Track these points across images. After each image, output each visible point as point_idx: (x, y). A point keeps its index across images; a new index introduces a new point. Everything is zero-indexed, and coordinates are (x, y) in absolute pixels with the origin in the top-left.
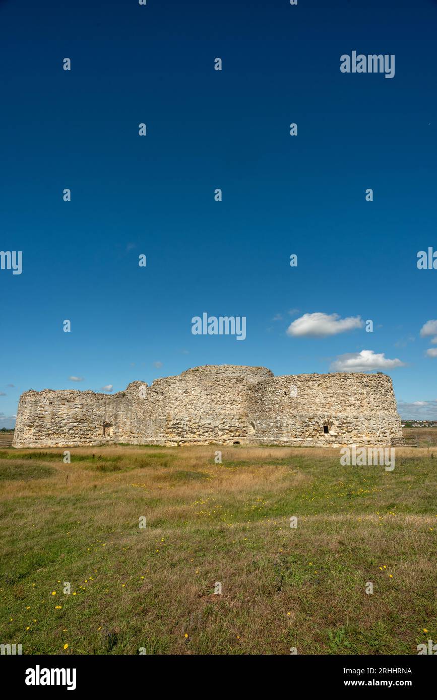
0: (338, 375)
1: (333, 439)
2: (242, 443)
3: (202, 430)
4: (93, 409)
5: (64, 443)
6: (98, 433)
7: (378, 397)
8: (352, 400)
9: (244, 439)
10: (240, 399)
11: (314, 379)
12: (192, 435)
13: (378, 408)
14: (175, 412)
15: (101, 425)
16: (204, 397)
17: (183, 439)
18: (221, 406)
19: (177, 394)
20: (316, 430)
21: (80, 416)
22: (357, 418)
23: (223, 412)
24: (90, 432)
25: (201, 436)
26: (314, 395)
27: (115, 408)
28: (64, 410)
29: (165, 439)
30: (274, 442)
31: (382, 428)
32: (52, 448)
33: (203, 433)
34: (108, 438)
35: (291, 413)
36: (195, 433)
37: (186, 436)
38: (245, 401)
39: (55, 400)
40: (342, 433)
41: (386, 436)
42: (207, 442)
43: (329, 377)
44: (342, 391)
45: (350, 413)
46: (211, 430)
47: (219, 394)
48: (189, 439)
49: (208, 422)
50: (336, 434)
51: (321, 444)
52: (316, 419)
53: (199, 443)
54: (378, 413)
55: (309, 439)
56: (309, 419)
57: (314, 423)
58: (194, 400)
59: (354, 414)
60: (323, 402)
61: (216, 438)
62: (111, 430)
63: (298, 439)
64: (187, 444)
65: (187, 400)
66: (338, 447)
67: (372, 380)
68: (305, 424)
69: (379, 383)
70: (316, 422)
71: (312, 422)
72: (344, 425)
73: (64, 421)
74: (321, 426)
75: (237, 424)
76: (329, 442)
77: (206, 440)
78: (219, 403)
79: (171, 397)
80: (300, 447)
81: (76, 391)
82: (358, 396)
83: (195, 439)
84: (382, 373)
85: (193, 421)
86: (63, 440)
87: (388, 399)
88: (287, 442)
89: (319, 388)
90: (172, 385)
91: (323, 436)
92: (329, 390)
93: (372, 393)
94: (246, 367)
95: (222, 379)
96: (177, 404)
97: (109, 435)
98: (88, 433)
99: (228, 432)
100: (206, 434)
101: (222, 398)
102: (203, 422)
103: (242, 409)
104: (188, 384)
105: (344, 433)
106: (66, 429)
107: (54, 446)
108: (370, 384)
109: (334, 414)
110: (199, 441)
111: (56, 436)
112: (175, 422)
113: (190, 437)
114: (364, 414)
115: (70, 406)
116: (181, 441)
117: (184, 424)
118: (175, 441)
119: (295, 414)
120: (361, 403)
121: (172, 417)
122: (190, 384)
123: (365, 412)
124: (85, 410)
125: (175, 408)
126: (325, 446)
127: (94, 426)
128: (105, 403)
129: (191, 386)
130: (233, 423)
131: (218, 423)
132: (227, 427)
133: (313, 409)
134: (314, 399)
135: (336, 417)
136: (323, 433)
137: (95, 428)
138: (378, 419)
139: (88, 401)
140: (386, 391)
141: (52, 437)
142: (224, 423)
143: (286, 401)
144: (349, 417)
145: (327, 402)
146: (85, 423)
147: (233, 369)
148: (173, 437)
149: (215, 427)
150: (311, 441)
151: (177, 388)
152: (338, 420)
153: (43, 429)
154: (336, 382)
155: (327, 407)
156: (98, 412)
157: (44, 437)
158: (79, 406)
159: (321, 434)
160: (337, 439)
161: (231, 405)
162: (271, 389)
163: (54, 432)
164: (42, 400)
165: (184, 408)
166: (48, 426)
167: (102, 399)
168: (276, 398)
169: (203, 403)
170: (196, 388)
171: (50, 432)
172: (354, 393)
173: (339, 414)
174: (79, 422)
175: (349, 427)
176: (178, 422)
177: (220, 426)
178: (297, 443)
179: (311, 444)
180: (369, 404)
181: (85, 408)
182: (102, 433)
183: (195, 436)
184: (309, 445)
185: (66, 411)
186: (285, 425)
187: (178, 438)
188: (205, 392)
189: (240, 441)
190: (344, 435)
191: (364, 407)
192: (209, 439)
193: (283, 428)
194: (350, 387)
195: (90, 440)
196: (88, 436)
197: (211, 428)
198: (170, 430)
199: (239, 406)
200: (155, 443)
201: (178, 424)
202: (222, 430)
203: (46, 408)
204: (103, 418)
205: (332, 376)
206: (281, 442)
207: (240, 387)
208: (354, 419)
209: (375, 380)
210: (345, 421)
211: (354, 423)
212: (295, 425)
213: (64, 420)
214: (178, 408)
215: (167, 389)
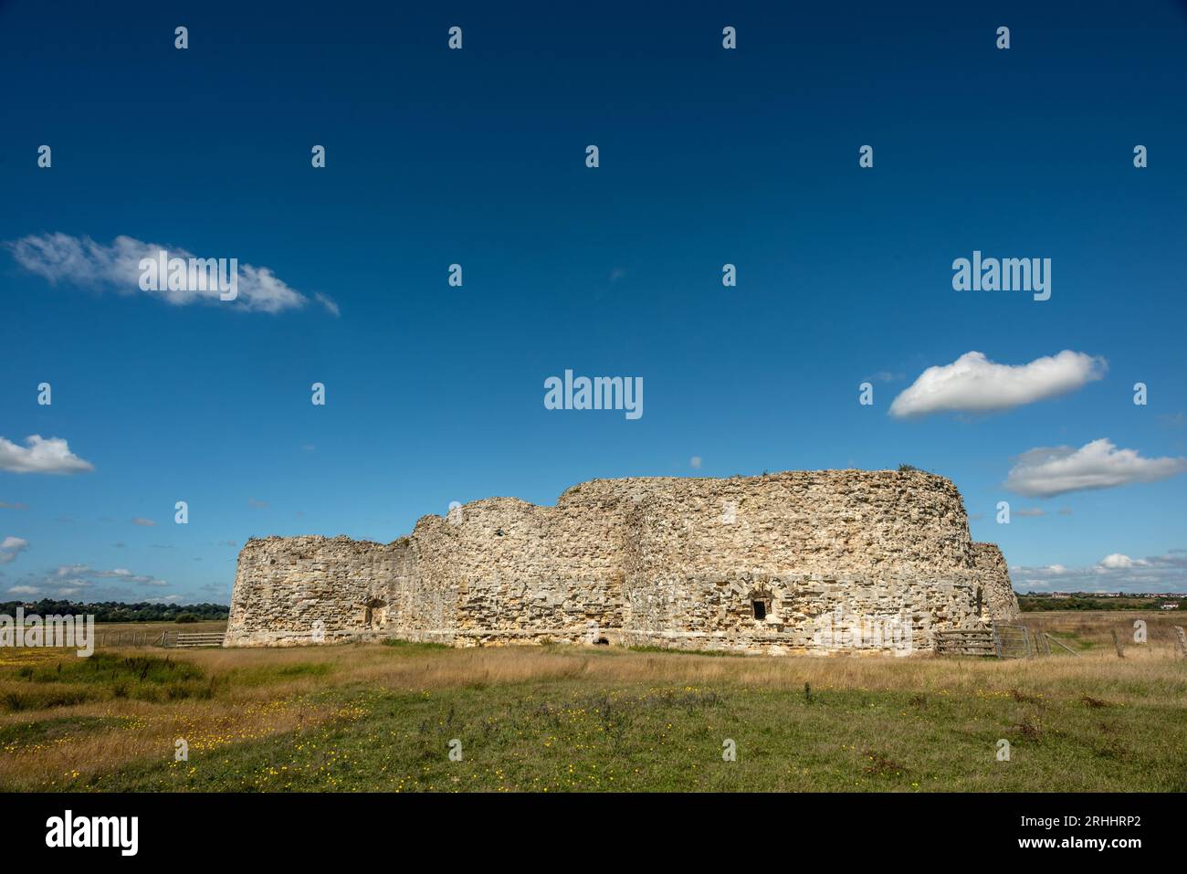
0: (785, 477)
1: (774, 633)
2: (612, 640)
3: (529, 614)
4: (346, 572)
5: (291, 639)
6: (355, 618)
7: (897, 526)
8: (822, 536)
9: (616, 634)
10: (611, 544)
11: (731, 488)
12: (508, 624)
13: (896, 555)
14: (476, 574)
15: (362, 603)
16: (536, 542)
17: (489, 632)
18: (570, 561)
19: (481, 538)
20: (733, 611)
21: (322, 586)
22: (834, 582)
23: (574, 573)
24: (340, 617)
25: (527, 627)
26: (729, 528)
27: (390, 569)
28: (296, 576)
29: (456, 631)
30: (654, 640)
31: (907, 606)
32: (271, 647)
33: (531, 619)
34: (376, 629)
35: (684, 572)
36: (514, 619)
37: (496, 625)
38: (622, 549)
39: (281, 554)
40: (796, 619)
41: (921, 628)
42: (537, 640)
43: (765, 483)
44: (795, 516)
45: (817, 568)
46: (548, 612)
47: (566, 534)
48: (502, 632)
49: (542, 594)
50: (781, 622)
51: (742, 647)
52: (732, 586)
53: (522, 640)
54: (897, 567)
55: (719, 634)
56: (718, 584)
57: (729, 594)
58: (514, 549)
59: (828, 571)
60: (750, 542)
61: (556, 631)
62: (383, 613)
63: (695, 634)
64: (498, 643)
65: (501, 550)
66: (783, 653)
67: (878, 486)
68: (711, 597)
69: (902, 492)
70: (734, 592)
71: (724, 593)
72: (800, 599)
73: (294, 597)
74: (743, 602)
75: (602, 600)
76: (763, 641)
77: (536, 635)
78: (566, 554)
79: (469, 543)
80: (698, 652)
81: (318, 538)
82: (840, 527)
83: (514, 632)
84: (910, 468)
85: (510, 594)
86: (290, 633)
87: (930, 533)
88: (674, 640)
89: (742, 511)
90: (471, 519)
91: (752, 625)
92: (764, 515)
93: (878, 517)
94: (674, 480)
95: (573, 503)
96: (481, 557)
97: (378, 623)
98: (336, 619)
99: (584, 616)
100: (538, 622)
101: (572, 544)
102: (530, 596)
103: (615, 567)
104: (503, 515)
105: (802, 619)
106: (295, 611)
107: (275, 644)
108: (872, 497)
109: (775, 572)
110: (521, 637)
111: (279, 626)
112: (474, 595)
113: (505, 627)
114: (855, 571)
115: (305, 566)
116: (485, 636)
117: (492, 601)
118: (474, 637)
119: (690, 574)
120: (846, 542)
121: (469, 585)
122: (507, 516)
123: (858, 565)
124: (331, 574)
125: (477, 566)
126: (751, 651)
127: (348, 605)
128: (371, 560)
129: (510, 520)
130: (594, 598)
131: (561, 597)
132: (580, 606)
133: (726, 560)
134: (730, 536)
135: (778, 580)
136: (751, 620)
137: (351, 609)
138: (896, 584)
139: (340, 556)
140: (925, 512)
141: (272, 626)
142: (574, 597)
143: (674, 543)
144: (814, 577)
145: (759, 543)
146: (330, 599)
147: (644, 485)
148: (470, 628)
149: (556, 606)
150: (722, 639)
151: (481, 524)
152: (785, 586)
153: (259, 611)
154: (781, 494)
155: (759, 555)
156: (356, 577)
157: (259, 627)
158: (321, 567)
159: (746, 622)
160: (782, 635)
161: (592, 559)
162: (652, 518)
163: (276, 618)
164: (260, 557)
165: (494, 567)
166: (267, 606)
167: (366, 552)
168: (658, 539)
169: (533, 556)
170: (520, 523)
171: (271, 617)
172: (826, 519)
173: (790, 572)
174: (321, 597)
175: (811, 605)
176: (480, 595)
177: (566, 603)
178: (693, 643)
179: (722, 647)
180: (870, 544)
181: (332, 570)
182: (363, 619)
183: (515, 625)
184: (715, 649)
185: (297, 577)
186: (671, 599)
187: (479, 630)
188: (538, 532)
189: (608, 637)
190: (800, 625)
191: (857, 553)
192: (544, 631)
193: (667, 607)
194: (815, 505)
195: (340, 632)
196: (336, 626)
197: (548, 609)
198: (465, 613)
199: (608, 560)
200: (441, 641)
201: (481, 599)
202: (571, 613)
203: (266, 571)
204: (367, 589)
205: (771, 480)
206: (665, 641)
207: (612, 518)
208: (826, 585)
209: (888, 487)
210: (801, 589)
211: (826, 594)
212: (689, 599)
213: (293, 593)
214: (484, 565)
215: (464, 527)
